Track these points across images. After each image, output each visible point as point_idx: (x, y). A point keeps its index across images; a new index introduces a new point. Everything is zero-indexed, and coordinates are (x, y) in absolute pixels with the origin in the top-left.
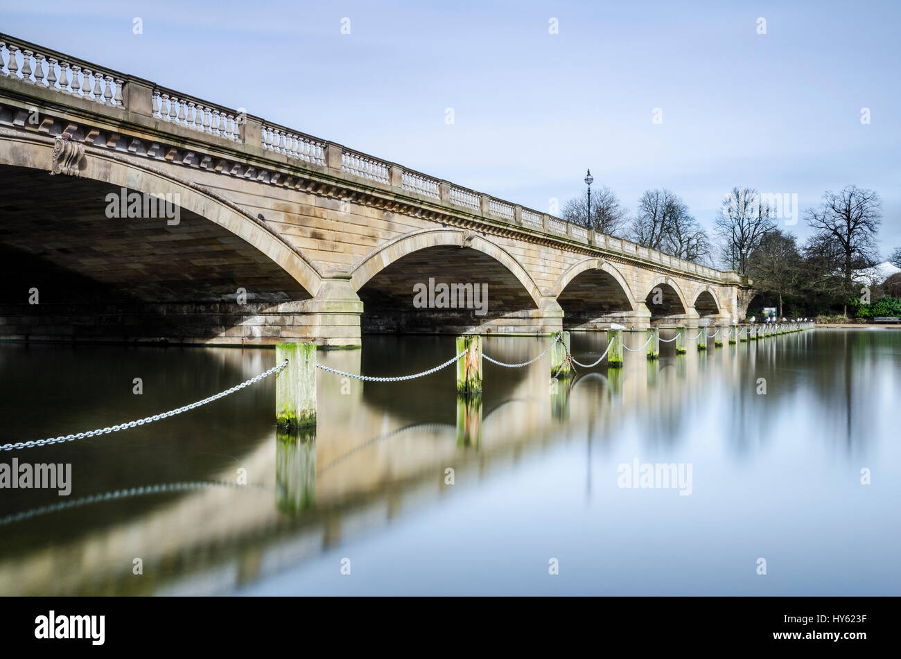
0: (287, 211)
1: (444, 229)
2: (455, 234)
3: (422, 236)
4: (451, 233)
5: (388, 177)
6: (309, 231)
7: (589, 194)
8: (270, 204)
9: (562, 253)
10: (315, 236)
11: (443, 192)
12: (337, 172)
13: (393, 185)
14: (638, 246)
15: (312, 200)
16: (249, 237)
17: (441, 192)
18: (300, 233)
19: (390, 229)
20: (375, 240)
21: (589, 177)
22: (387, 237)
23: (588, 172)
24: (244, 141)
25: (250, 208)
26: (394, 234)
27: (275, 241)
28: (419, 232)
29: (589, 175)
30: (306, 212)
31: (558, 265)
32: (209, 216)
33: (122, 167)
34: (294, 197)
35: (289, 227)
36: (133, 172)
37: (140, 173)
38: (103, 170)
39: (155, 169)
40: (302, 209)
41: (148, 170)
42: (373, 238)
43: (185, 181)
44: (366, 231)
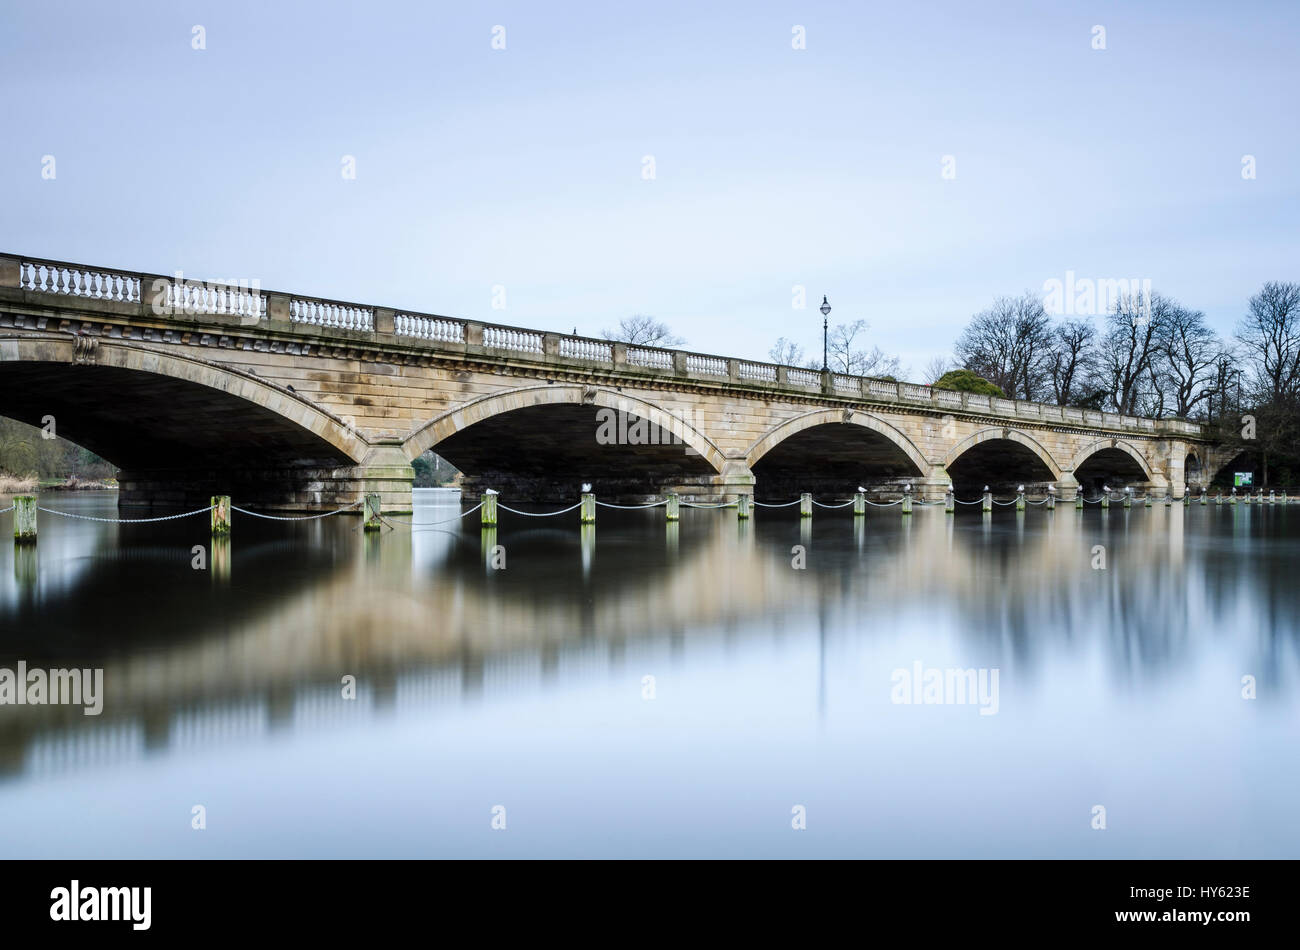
0: (324, 379)
1: (550, 386)
2: (569, 390)
3: (515, 395)
4: (562, 390)
5: (463, 336)
6: (352, 398)
7: (826, 327)
8: (302, 374)
9: (768, 404)
10: (359, 402)
11: (548, 345)
12: (387, 337)
13: (470, 342)
14: (935, 390)
15: (356, 367)
16: (277, 406)
17: (545, 345)
18: (341, 401)
19: (466, 389)
20: (444, 404)
21: (825, 306)
22: (461, 399)
23: (825, 299)
24: (269, 317)
25: (278, 381)
26: (470, 396)
27: (309, 411)
28: (508, 391)
29: (825, 302)
30: (348, 380)
31: (761, 420)
32: (230, 391)
33: (139, 353)
34: (333, 366)
35: (325, 396)
36: (148, 357)
37: (157, 357)
38: (120, 357)
39: (170, 352)
40: (342, 376)
41: (164, 353)
42: (442, 401)
43: (203, 360)
44: (430, 394)
